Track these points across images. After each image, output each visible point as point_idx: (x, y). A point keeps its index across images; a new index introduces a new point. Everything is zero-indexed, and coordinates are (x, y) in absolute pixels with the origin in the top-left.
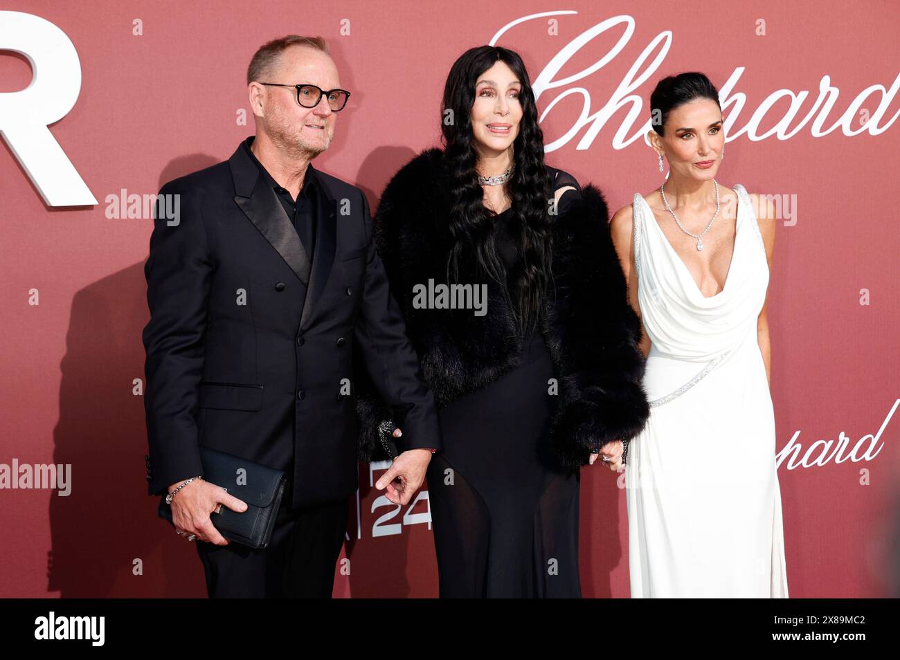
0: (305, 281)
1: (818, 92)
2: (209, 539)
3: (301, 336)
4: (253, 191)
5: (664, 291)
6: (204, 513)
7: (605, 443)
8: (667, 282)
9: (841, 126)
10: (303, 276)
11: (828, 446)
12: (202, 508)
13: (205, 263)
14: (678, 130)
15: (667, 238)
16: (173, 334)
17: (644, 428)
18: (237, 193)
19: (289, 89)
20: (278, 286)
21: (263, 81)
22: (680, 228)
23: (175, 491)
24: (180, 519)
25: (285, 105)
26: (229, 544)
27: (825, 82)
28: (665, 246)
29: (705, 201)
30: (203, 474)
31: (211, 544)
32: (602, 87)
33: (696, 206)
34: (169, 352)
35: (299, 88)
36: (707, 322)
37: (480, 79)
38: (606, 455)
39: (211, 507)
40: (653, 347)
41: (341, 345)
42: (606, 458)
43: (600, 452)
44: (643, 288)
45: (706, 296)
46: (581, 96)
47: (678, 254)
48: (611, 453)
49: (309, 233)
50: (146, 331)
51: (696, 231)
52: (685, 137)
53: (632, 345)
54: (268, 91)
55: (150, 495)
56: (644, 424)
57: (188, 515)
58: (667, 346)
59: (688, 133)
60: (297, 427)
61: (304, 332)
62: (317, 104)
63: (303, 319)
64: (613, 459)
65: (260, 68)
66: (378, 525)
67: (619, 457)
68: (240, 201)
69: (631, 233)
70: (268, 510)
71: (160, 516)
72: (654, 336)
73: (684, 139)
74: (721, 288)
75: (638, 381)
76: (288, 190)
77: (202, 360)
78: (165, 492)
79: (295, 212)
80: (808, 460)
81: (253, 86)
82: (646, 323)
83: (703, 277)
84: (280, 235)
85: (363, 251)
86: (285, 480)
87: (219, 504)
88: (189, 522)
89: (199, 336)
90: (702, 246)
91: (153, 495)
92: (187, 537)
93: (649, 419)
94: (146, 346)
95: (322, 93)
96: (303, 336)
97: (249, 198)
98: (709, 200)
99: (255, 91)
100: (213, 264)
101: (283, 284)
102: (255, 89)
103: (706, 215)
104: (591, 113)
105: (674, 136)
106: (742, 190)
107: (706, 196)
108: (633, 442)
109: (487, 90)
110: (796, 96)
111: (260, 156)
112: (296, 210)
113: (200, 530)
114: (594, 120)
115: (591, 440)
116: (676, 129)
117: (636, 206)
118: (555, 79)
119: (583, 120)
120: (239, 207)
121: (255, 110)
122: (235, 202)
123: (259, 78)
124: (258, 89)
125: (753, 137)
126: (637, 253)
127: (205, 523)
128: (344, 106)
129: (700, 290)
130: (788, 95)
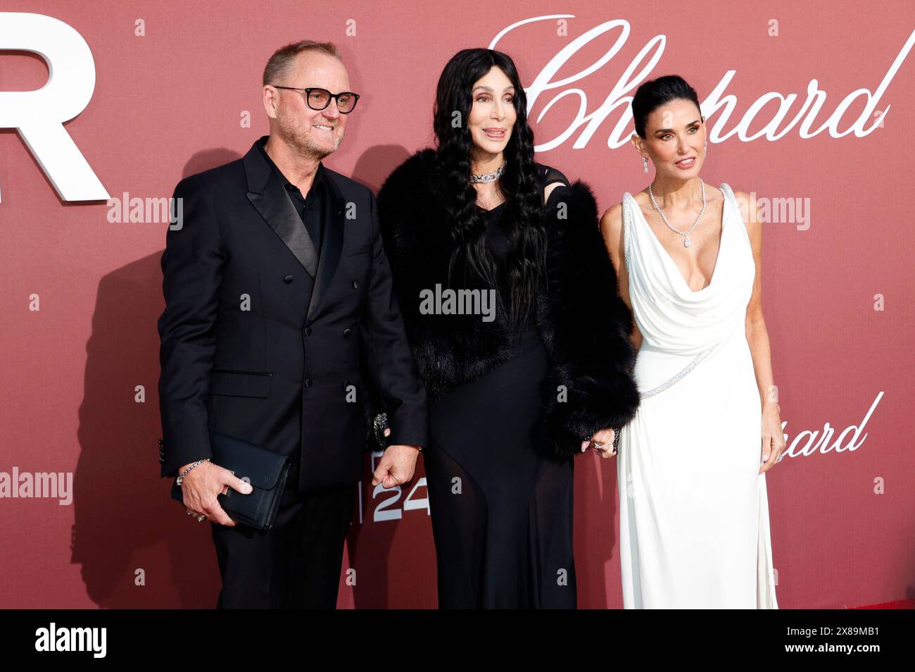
0: (312, 274)
1: (806, 95)
2: (217, 521)
3: (308, 326)
4: (265, 188)
5: (653, 286)
6: (211, 494)
7: (596, 431)
8: (656, 278)
9: (828, 128)
10: (311, 270)
11: (813, 436)
12: (209, 489)
13: (217, 255)
14: (657, 132)
15: (656, 235)
16: (187, 323)
17: (635, 416)
18: (250, 189)
19: (300, 93)
20: (286, 278)
21: (277, 84)
22: (668, 226)
23: (185, 473)
24: (190, 500)
25: (296, 108)
26: (236, 525)
27: (813, 86)
28: (653, 244)
29: (691, 200)
30: (211, 456)
31: (219, 524)
32: (598, 88)
33: (682, 205)
34: (183, 339)
35: (309, 92)
36: (694, 315)
37: (476, 85)
38: (597, 443)
39: (218, 489)
40: (644, 341)
41: (347, 336)
42: (597, 446)
43: (592, 440)
44: (633, 285)
45: (694, 291)
46: (577, 96)
47: (667, 251)
48: (603, 441)
49: (318, 229)
50: (161, 320)
51: (684, 229)
52: (665, 138)
53: (623, 336)
54: (281, 94)
55: (163, 476)
56: (635, 413)
57: (196, 496)
58: (657, 340)
59: (667, 134)
60: (304, 413)
61: (311, 323)
62: (326, 106)
63: (310, 310)
64: (604, 447)
65: (274, 72)
66: (380, 510)
67: (610, 445)
68: (252, 197)
69: (620, 231)
70: (272, 493)
71: (173, 497)
72: (646, 331)
73: (663, 140)
74: (708, 282)
75: (630, 371)
76: (298, 187)
77: (213, 348)
78: (176, 474)
79: (304, 209)
80: (795, 450)
81: (267, 89)
82: (637, 318)
83: (691, 273)
84: (289, 230)
85: (371, 247)
86: (290, 464)
87: (226, 486)
88: (197, 502)
89: (210, 325)
90: (690, 243)
91: (166, 477)
92: (197, 518)
93: (639, 408)
94: (161, 334)
95: (332, 96)
96: (311, 327)
97: (260, 194)
98: (696, 198)
99: (269, 94)
100: (225, 256)
101: (291, 277)
102: (268, 92)
103: (692, 214)
104: (587, 113)
105: (653, 138)
106: (728, 189)
107: (693, 195)
108: (624, 430)
109: (484, 95)
110: (785, 99)
111: (273, 155)
112: (305, 207)
113: (207, 510)
114: (589, 121)
115: (582, 427)
116: (655, 131)
117: (625, 205)
118: (552, 81)
119: (579, 120)
120: (251, 202)
121: (268, 111)
122: (246, 197)
123: (271, 81)
124: (272, 92)
125: (743, 138)
126: (626, 250)
127: (212, 504)
128: (353, 108)
129: (689, 285)
130: (778, 98)
